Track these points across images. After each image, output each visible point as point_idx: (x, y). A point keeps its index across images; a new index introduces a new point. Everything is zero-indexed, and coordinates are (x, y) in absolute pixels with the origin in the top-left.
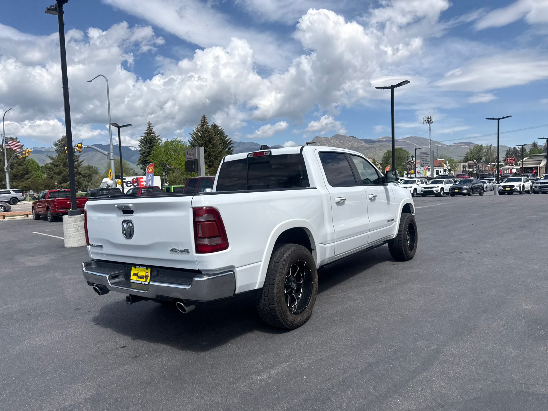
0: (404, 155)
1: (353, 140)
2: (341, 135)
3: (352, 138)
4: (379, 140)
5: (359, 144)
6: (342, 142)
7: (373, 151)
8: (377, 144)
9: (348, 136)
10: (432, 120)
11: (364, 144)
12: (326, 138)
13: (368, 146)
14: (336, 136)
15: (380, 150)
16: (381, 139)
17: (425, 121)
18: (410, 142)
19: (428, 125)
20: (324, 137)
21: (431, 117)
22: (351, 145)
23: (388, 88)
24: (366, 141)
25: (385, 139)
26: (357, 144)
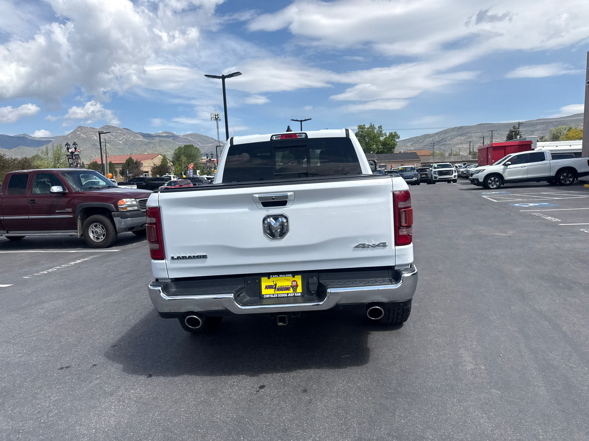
0: (196, 152)
1: (128, 133)
2: (113, 127)
3: (126, 130)
4: (158, 134)
5: (135, 138)
6: (114, 134)
7: (153, 147)
8: (157, 139)
9: (121, 127)
10: (219, 117)
11: (141, 138)
12: (93, 128)
13: (147, 141)
14: (106, 127)
15: (160, 146)
16: (160, 134)
17: (212, 118)
18: (192, 139)
19: (215, 122)
20: (90, 128)
21: (218, 115)
22: (126, 139)
23: (219, 77)
24: (145, 136)
25: (165, 134)
26: (133, 138)
